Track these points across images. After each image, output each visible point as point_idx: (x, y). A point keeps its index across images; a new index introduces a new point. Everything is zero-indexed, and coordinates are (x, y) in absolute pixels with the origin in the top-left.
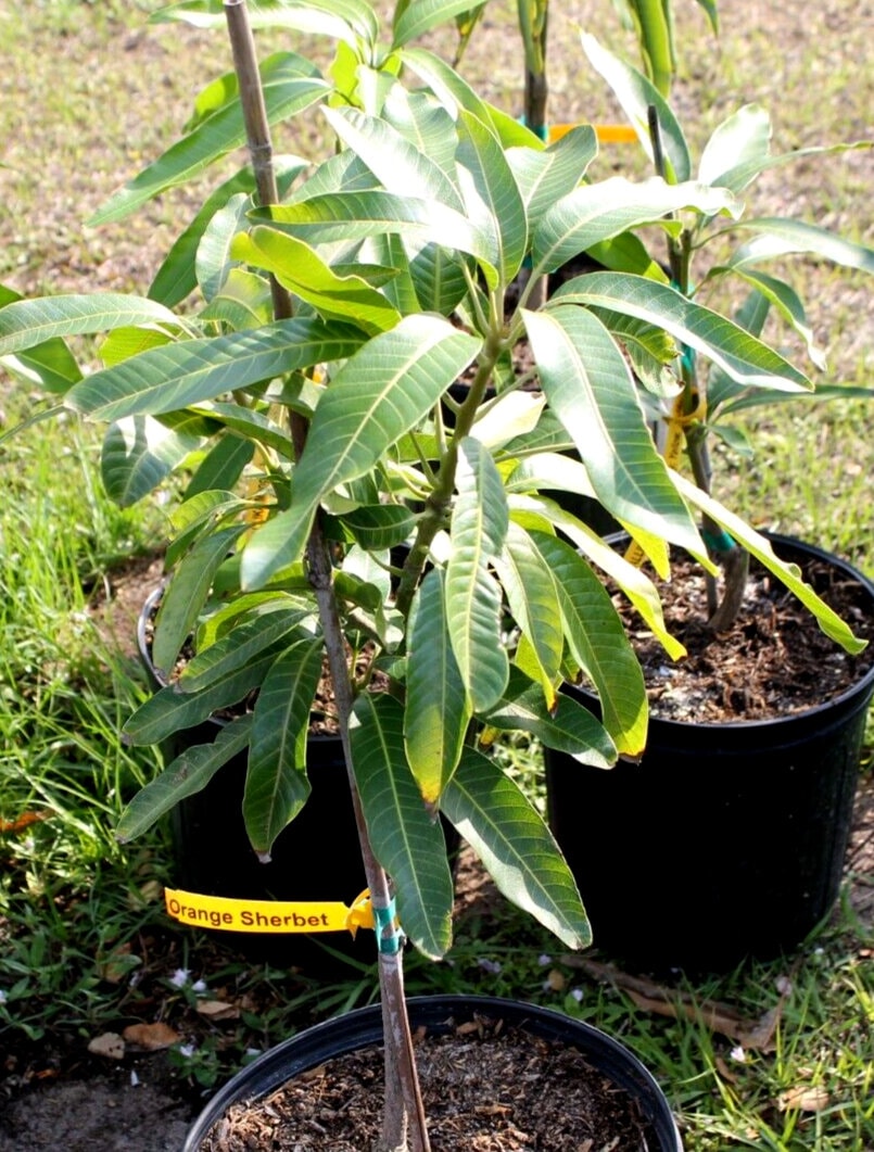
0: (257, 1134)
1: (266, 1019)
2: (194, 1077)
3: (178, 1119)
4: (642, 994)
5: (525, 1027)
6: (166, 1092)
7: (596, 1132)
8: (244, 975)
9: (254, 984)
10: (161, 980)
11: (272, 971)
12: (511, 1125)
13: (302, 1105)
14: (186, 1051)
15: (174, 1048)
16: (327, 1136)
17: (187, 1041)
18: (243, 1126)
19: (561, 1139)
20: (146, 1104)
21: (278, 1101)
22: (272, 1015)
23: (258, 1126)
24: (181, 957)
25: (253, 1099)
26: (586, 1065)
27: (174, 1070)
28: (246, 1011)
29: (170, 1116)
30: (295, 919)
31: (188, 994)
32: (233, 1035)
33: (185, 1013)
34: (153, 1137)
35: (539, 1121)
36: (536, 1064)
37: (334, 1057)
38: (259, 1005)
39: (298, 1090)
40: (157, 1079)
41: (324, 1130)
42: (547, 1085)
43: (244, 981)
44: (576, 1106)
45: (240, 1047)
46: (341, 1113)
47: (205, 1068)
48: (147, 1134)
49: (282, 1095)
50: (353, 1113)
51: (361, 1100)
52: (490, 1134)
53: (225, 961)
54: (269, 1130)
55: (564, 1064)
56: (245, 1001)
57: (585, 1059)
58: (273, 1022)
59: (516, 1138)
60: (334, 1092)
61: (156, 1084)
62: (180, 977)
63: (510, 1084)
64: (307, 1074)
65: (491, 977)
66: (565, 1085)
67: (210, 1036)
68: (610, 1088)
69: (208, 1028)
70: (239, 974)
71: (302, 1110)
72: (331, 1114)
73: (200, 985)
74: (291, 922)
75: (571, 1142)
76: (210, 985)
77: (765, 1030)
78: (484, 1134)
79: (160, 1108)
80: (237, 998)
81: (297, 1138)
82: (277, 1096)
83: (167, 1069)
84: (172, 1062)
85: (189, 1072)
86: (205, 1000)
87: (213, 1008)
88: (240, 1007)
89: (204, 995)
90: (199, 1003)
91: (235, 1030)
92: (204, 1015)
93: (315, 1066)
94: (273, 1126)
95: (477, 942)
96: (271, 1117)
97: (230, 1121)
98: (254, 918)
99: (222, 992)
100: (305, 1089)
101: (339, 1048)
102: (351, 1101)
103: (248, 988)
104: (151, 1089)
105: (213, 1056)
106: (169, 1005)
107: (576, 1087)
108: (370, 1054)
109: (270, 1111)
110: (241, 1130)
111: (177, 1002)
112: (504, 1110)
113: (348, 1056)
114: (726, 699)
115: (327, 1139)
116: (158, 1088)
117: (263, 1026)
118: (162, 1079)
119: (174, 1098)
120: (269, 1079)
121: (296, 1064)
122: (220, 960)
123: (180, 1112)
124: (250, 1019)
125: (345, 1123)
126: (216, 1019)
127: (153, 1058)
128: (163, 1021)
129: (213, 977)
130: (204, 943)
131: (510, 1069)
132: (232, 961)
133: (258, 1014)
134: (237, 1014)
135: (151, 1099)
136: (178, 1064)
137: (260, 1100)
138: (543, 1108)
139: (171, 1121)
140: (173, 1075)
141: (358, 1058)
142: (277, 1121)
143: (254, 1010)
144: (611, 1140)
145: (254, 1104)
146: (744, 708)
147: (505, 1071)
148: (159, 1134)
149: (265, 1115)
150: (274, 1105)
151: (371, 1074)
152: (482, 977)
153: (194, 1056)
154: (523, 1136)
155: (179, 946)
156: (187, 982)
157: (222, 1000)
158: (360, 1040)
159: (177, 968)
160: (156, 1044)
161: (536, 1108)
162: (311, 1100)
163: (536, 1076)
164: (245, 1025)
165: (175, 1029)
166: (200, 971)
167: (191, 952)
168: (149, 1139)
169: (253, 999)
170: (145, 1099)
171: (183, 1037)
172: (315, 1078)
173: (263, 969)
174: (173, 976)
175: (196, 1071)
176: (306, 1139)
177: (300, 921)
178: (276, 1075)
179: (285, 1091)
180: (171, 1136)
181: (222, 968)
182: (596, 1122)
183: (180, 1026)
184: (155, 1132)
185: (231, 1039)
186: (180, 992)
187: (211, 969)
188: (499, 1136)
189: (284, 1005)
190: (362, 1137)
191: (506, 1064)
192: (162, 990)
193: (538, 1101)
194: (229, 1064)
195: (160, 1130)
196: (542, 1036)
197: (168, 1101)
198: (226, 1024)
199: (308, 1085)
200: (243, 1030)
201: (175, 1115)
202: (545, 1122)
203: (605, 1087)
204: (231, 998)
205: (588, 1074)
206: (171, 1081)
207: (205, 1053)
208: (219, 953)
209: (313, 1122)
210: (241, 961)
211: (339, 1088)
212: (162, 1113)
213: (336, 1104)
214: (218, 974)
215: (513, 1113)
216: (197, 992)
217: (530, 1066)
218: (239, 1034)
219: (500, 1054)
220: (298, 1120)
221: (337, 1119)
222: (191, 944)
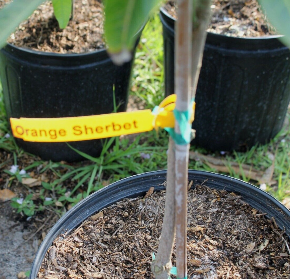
0: (72, 252)
1: (53, 184)
2: (23, 212)
3: (18, 231)
4: (212, 163)
5: (206, 183)
6: (11, 219)
7: (254, 238)
8: (41, 166)
9: (45, 170)
10: (5, 171)
11: (53, 164)
12: (206, 237)
13: (93, 234)
14: (20, 201)
15: (14, 200)
16: (108, 250)
17: (19, 197)
18: (63, 249)
19: (237, 243)
20: (3, 225)
21: (80, 233)
22: (55, 183)
23: (72, 249)
24: (13, 160)
25: (67, 233)
26: (242, 202)
27: (14, 209)
28: (43, 181)
29: (14, 230)
30: (114, 126)
31: (18, 176)
32: (39, 193)
33: (17, 184)
34: (8, 240)
35: (221, 234)
36: (215, 203)
37: (106, 207)
38: (48, 179)
39: (90, 226)
40: (7, 214)
41: (106, 247)
42: (223, 214)
43: (41, 169)
44: (240, 224)
45: (42, 197)
46: (114, 237)
47: (28, 208)
48: (4, 239)
49: (82, 229)
50: (120, 236)
51: (123, 228)
52: (196, 242)
53: (32, 161)
54: (77, 250)
55: (230, 202)
56: (43, 177)
57: (241, 199)
58: (56, 185)
59: (211, 244)
60: (109, 226)
61: (7, 216)
62: (14, 169)
63: (202, 215)
64: (94, 217)
65: (147, 161)
66: (233, 213)
67: (29, 194)
68: (257, 213)
69: (27, 190)
70: (39, 166)
71: (94, 237)
72: (109, 237)
73: (23, 172)
74: (111, 129)
75: (242, 244)
76: (27, 171)
77: (268, 175)
78: (193, 243)
79: (9, 226)
80: (39, 176)
81: (93, 253)
82: (79, 230)
83: (11, 209)
84: (13, 206)
85: (21, 210)
86: (25, 178)
87: (30, 181)
88: (41, 180)
89: (25, 176)
90: (23, 180)
91: (39, 190)
92: (26, 185)
93: (97, 212)
94: (79, 247)
95: (138, 147)
96: (77, 242)
97: (56, 247)
98: (83, 129)
99: (32, 174)
100: (94, 225)
101: (109, 202)
102: (118, 229)
103: (43, 172)
104: (5, 218)
105: (32, 202)
106: (10, 181)
107: (239, 214)
108: (125, 204)
109: (77, 239)
110: (62, 251)
111: (14, 179)
112: (202, 229)
113: (114, 205)
114: (259, 28)
115: (109, 252)
116: (8, 218)
117: (52, 187)
118: (9, 214)
119: (15, 222)
120: (74, 221)
121: (88, 212)
122: (30, 161)
123: (18, 227)
124: (46, 185)
125: (117, 241)
126: (31, 186)
127: (4, 205)
128: (8, 188)
129: (28, 168)
130: (23, 154)
131: (201, 206)
132: (35, 160)
133: (49, 182)
134: (39, 183)
135: (5, 223)
136: (16, 207)
137: (70, 233)
138: (222, 226)
139: (15, 232)
140: (14, 211)
141: (119, 206)
142: (81, 244)
143: (47, 181)
144: (264, 241)
145: (67, 236)
146: (268, 31)
147: (199, 208)
148: (10, 239)
149: (74, 242)
150: (78, 235)
151: (127, 214)
152: (143, 161)
153: (23, 203)
154: (215, 242)
155: (12, 155)
156: (17, 171)
157: (33, 177)
158: (120, 196)
159: (12, 165)
160: (5, 198)
161: (218, 227)
162: (98, 231)
163: (217, 209)
164: (44, 188)
165: (13, 191)
166: (22, 166)
167: (17, 158)
168: (5, 241)
169: (46, 176)
170: (2, 223)
171: (17, 194)
172: (98, 219)
173: (49, 163)
174: (10, 169)
175: (25, 210)
176: (98, 253)
177: (117, 127)
178: (78, 219)
179: (83, 227)
180: (15, 239)
181: (31, 164)
182: (253, 232)
183: (15, 190)
184: (8, 238)
185: (38, 194)
186: (14, 175)
187: (26, 165)
188: (201, 243)
189: (59, 178)
190: (128, 250)
191: (199, 204)
192: (6, 175)
193: (218, 222)
194: (38, 206)
195: (10, 236)
196: (216, 188)
197: (13, 223)
198: (36, 188)
199: (95, 223)
200: (43, 190)
201: (16, 229)
202: (224, 234)
203: (254, 213)
204: (36, 176)
205: (244, 207)
206: (13, 215)
207: (28, 202)
208: (29, 158)
209: (100, 243)
210: (39, 161)
211: (112, 223)
212: (10, 229)
213: (111, 232)
214: (30, 167)
215: (207, 230)
216: (22, 175)
217: (212, 204)
218: (41, 192)
219: (195, 199)
220: (92, 242)
221: (112, 239)
222: (17, 154)
